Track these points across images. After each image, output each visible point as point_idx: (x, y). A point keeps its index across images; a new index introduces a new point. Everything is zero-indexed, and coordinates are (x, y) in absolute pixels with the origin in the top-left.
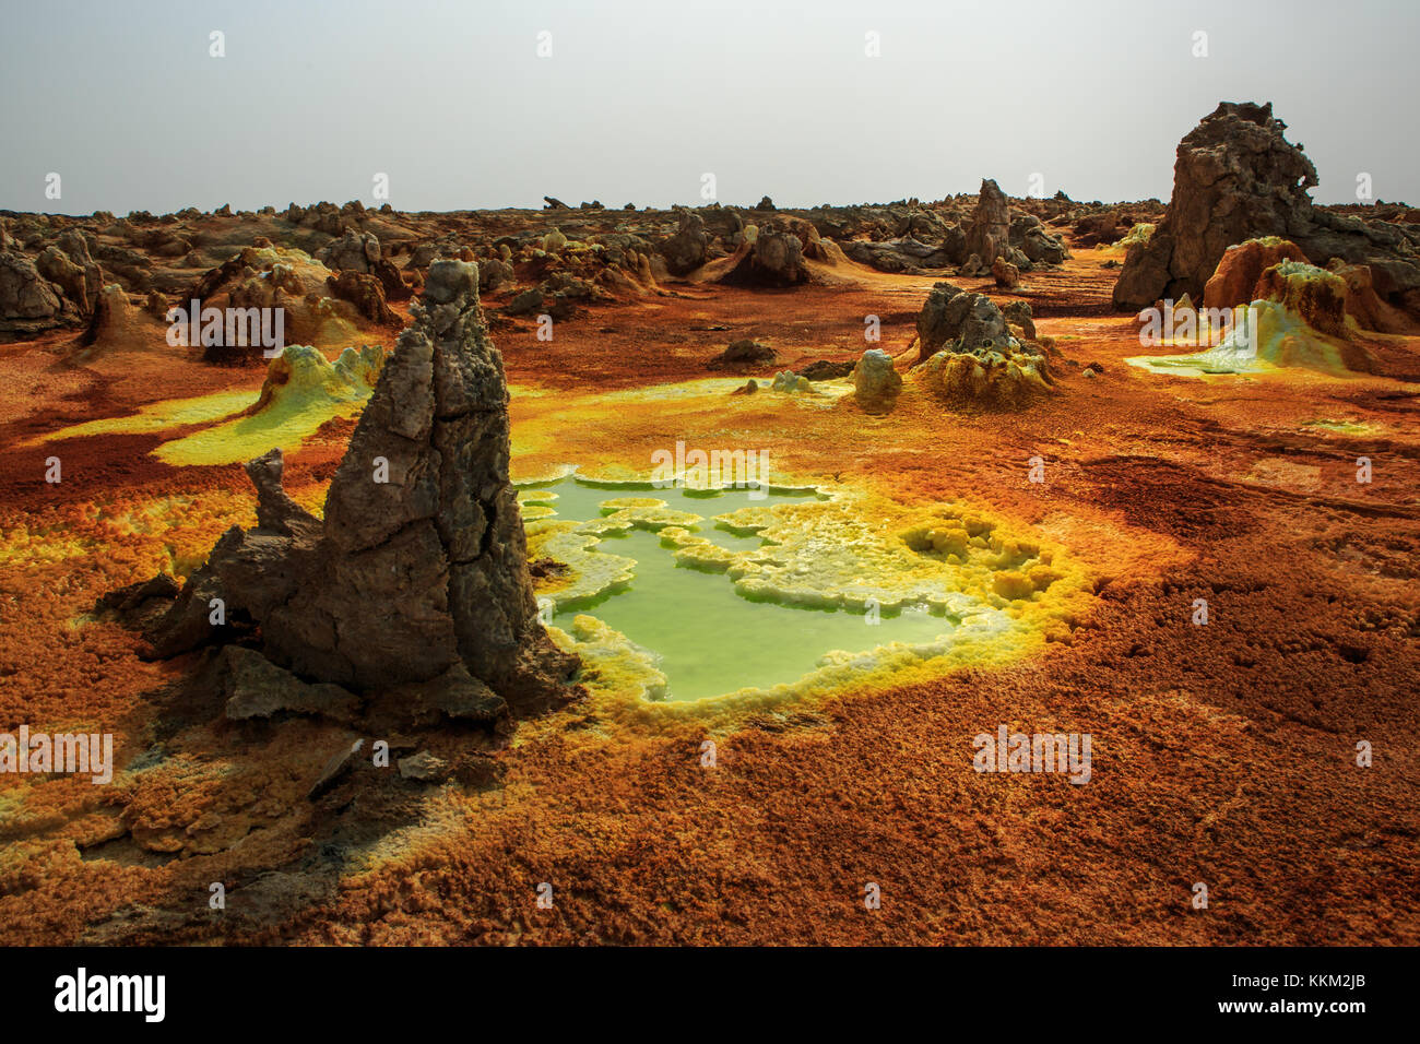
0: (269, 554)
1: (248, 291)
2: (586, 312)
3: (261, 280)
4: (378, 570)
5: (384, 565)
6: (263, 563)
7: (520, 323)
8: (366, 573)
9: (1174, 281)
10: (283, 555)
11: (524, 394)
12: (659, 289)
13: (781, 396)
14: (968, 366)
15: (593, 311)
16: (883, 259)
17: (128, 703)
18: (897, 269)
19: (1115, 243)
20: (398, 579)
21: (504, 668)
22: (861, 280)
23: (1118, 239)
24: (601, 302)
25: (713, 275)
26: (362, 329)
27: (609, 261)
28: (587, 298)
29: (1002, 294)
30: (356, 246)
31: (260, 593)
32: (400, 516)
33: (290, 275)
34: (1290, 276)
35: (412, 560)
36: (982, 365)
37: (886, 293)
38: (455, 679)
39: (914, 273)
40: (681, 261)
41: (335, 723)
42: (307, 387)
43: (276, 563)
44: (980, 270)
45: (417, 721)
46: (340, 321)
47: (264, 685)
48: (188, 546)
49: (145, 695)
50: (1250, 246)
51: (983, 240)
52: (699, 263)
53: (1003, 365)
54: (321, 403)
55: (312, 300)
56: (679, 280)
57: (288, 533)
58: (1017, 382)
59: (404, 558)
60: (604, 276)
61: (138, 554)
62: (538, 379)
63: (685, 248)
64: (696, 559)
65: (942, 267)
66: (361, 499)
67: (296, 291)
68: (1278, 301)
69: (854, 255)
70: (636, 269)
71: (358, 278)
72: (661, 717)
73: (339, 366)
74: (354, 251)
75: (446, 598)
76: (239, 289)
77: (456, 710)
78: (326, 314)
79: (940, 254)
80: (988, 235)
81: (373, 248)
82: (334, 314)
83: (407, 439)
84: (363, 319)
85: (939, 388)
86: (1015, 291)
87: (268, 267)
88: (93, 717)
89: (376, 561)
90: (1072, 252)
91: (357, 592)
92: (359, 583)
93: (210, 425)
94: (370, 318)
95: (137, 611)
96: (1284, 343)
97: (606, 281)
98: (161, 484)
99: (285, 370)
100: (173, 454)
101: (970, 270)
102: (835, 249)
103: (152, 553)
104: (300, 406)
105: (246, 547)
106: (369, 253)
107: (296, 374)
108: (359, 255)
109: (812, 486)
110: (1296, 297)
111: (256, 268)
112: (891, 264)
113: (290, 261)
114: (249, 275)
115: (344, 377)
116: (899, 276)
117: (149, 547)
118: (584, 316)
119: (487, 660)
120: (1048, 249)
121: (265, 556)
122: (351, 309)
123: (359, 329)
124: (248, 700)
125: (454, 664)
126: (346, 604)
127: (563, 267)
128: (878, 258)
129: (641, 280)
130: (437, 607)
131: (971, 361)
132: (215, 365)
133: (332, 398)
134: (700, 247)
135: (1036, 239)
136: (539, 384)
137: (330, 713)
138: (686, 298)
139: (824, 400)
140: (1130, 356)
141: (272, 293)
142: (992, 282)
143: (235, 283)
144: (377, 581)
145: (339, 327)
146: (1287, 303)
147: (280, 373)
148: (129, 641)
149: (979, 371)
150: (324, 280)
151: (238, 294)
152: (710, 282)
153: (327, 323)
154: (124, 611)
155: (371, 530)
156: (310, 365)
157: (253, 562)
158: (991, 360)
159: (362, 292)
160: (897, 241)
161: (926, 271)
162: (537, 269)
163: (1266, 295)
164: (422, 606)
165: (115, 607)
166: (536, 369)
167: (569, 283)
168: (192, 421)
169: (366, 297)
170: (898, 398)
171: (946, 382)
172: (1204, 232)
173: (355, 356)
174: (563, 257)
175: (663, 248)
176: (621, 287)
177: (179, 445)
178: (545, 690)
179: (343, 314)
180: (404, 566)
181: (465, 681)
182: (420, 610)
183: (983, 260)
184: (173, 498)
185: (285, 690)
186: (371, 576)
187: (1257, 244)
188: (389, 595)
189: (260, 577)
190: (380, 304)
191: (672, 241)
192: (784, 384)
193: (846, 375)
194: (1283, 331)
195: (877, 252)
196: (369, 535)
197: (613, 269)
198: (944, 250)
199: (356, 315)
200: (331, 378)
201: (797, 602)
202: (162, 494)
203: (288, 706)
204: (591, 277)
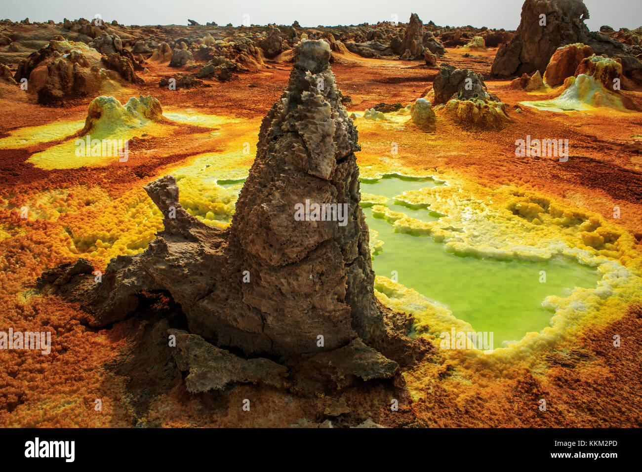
0: (188, 259)
1: (59, 65)
2: (237, 76)
3: (64, 59)
4: (300, 278)
5: (304, 274)
6: (186, 265)
7: (206, 82)
8: (291, 281)
9: (522, 64)
10: (199, 258)
11: (228, 121)
12: (266, 65)
13: (371, 122)
14: (470, 107)
15: (240, 76)
16: (364, 51)
17: (97, 376)
18: (371, 56)
19: (465, 46)
20: (315, 284)
21: (378, 333)
22: (358, 62)
23: (466, 44)
24: (242, 71)
25: (287, 58)
26: (124, 86)
27: (241, 51)
28: (234, 69)
29: (430, 69)
30: (109, 41)
31: (188, 289)
32: (316, 238)
33: (81, 56)
34: (597, 63)
35: (324, 269)
36: (476, 106)
37: (373, 68)
38: (357, 349)
39: (379, 58)
40: (270, 51)
41: (273, 388)
42: (113, 120)
43: (195, 265)
44: (410, 57)
45: (339, 385)
46: (112, 82)
47: (212, 363)
48: (80, 228)
49: (108, 367)
50: (570, 48)
51: (411, 43)
52: (279, 52)
53: (486, 107)
54: (122, 129)
55: (95, 70)
56: (270, 61)
57: (194, 239)
58: (494, 116)
59: (318, 268)
60: (240, 58)
61: (48, 236)
62: (231, 113)
63: (272, 45)
64: (409, 228)
65: (391, 55)
66: (286, 227)
67: (85, 65)
68: (590, 75)
69: (350, 48)
70: (254, 54)
71: (119, 59)
72: (496, 363)
73: (129, 108)
74: (108, 44)
75: (345, 292)
76: (53, 64)
77: (367, 375)
78: (104, 78)
79: (389, 49)
80: (414, 40)
81: (118, 42)
82: (108, 78)
83: (323, 180)
84: (124, 80)
85: (455, 119)
86: (436, 67)
87: (67, 52)
88: (74, 392)
89: (298, 271)
90: (446, 49)
91: (282, 294)
92: (285, 288)
93: (57, 143)
94: (127, 80)
95: (69, 286)
96: (595, 96)
97: (241, 60)
98: (43, 182)
99: (99, 110)
100: (43, 161)
101: (406, 57)
102: (343, 46)
103: (57, 234)
104: (110, 131)
105: (171, 255)
106: (116, 45)
107: (106, 113)
108: (111, 46)
109: (429, 176)
110: (600, 73)
111: (60, 52)
112: (368, 53)
113: (79, 48)
114: (56, 56)
115: (133, 114)
116: (372, 60)
117: (54, 231)
118: (236, 78)
119: (367, 329)
120: (438, 48)
121: (186, 261)
122: (117, 75)
123: (122, 86)
124: (202, 376)
125: (354, 338)
126: (273, 303)
127: (219, 53)
128: (361, 50)
129: (257, 60)
130: (339, 300)
131: (472, 105)
132: (45, 107)
133: (128, 126)
134: (279, 44)
135: (432, 43)
136: (233, 115)
137: (268, 382)
138: (280, 69)
139: (395, 124)
140: (520, 101)
141: (72, 66)
142: (424, 63)
143: (49, 60)
144: (299, 286)
145: (112, 85)
146: (595, 76)
147: (96, 112)
148: (72, 312)
149: (476, 110)
150: (100, 59)
151: (53, 67)
152: (286, 62)
153: (105, 83)
154: (59, 286)
155: (295, 249)
156: (113, 107)
157: (179, 266)
158: (480, 104)
159: (122, 66)
160: (369, 42)
161: (384, 57)
162: (204, 55)
163: (584, 72)
164: (330, 301)
165: (51, 283)
166: (227, 107)
167: (223, 62)
168: (46, 140)
169: (125, 68)
170: (436, 124)
171: (459, 115)
172: (540, 41)
173: (137, 102)
174: (217, 48)
175: (260, 44)
176: (249, 64)
177: (43, 155)
178: (409, 347)
179: (113, 78)
180: (318, 273)
181: (364, 351)
182: (330, 304)
183: (412, 52)
184: (52, 191)
185: (230, 367)
186: (295, 283)
187: (574, 47)
188: (307, 296)
189: (186, 276)
190: (131, 72)
191: (265, 41)
192: (370, 115)
193: (396, 110)
194: (593, 90)
195: (361, 48)
196: (293, 253)
197: (244, 54)
198: (391, 47)
199: (120, 78)
200: (125, 114)
201: (490, 257)
202: (45, 189)
203: (235, 379)
204: (234, 58)
